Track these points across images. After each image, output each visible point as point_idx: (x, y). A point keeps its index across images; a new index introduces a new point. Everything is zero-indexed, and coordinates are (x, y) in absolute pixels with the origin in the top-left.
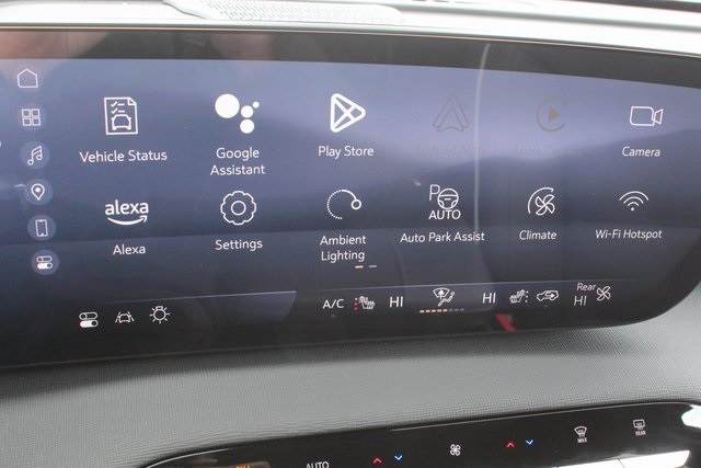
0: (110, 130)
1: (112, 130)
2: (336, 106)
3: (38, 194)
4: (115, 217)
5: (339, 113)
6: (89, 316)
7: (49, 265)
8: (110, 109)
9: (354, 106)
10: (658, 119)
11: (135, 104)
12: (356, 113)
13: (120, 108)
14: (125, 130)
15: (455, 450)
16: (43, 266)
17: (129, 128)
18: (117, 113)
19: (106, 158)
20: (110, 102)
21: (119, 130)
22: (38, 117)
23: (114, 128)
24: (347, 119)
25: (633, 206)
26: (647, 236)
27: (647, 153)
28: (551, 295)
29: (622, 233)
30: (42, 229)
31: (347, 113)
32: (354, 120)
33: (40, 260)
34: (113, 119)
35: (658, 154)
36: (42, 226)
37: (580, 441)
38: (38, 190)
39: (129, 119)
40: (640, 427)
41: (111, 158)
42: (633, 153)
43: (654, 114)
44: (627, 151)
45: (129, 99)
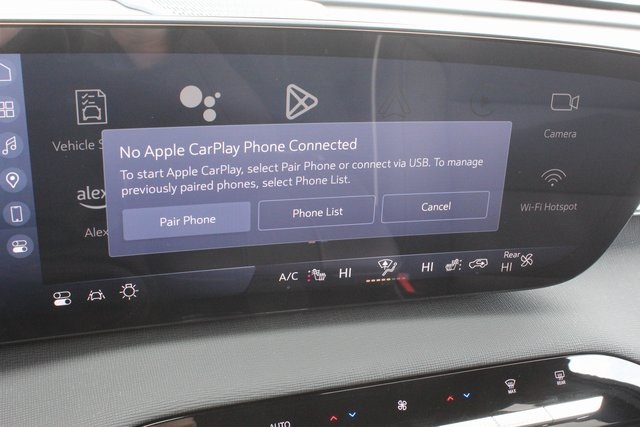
0: (81, 121)
1: (83, 120)
2: (291, 96)
3: (13, 182)
4: (87, 202)
5: (294, 102)
6: (63, 295)
7: (24, 249)
8: (81, 100)
9: (308, 95)
10: (575, 105)
11: (105, 96)
12: (309, 102)
13: (90, 100)
14: (96, 120)
15: (402, 405)
16: (18, 249)
17: (99, 118)
18: (87, 104)
19: (78, 147)
20: (80, 94)
21: (89, 121)
22: (12, 109)
23: (85, 118)
24: (302, 108)
25: (553, 182)
26: (564, 208)
27: (565, 135)
28: (481, 263)
29: (543, 207)
30: (17, 215)
31: (301, 102)
32: (307, 108)
33: (15, 244)
34: (84, 110)
35: (575, 135)
36: (16, 212)
37: (510, 392)
38: (13, 178)
39: (99, 110)
40: (560, 377)
41: (83, 146)
42: (553, 135)
43: (572, 100)
44: (549, 133)
45: (98, 91)
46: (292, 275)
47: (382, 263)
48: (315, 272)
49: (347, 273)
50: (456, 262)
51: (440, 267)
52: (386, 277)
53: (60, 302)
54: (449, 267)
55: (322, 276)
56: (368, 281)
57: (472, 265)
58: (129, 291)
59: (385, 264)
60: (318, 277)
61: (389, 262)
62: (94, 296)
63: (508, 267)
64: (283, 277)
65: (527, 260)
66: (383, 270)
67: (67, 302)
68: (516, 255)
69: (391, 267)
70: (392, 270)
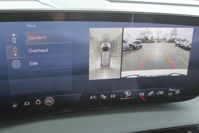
46: (94, 97)
47: (126, 93)
48: (102, 96)
49: (113, 96)
50: (152, 92)
51: (146, 94)
52: (127, 97)
53: (15, 106)
54: (149, 94)
55: (105, 97)
56: (121, 99)
57: (158, 93)
58: (38, 102)
59: (127, 93)
60: (103, 98)
61: (128, 92)
62: (26, 104)
63: (171, 94)
64: (91, 97)
65: (178, 92)
66: (126, 95)
67: (17, 106)
68: (174, 90)
69: (129, 94)
70: (129, 95)
